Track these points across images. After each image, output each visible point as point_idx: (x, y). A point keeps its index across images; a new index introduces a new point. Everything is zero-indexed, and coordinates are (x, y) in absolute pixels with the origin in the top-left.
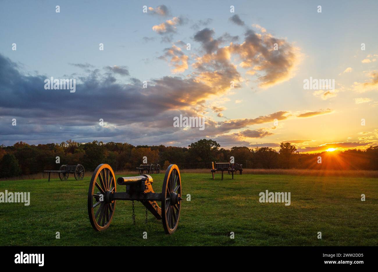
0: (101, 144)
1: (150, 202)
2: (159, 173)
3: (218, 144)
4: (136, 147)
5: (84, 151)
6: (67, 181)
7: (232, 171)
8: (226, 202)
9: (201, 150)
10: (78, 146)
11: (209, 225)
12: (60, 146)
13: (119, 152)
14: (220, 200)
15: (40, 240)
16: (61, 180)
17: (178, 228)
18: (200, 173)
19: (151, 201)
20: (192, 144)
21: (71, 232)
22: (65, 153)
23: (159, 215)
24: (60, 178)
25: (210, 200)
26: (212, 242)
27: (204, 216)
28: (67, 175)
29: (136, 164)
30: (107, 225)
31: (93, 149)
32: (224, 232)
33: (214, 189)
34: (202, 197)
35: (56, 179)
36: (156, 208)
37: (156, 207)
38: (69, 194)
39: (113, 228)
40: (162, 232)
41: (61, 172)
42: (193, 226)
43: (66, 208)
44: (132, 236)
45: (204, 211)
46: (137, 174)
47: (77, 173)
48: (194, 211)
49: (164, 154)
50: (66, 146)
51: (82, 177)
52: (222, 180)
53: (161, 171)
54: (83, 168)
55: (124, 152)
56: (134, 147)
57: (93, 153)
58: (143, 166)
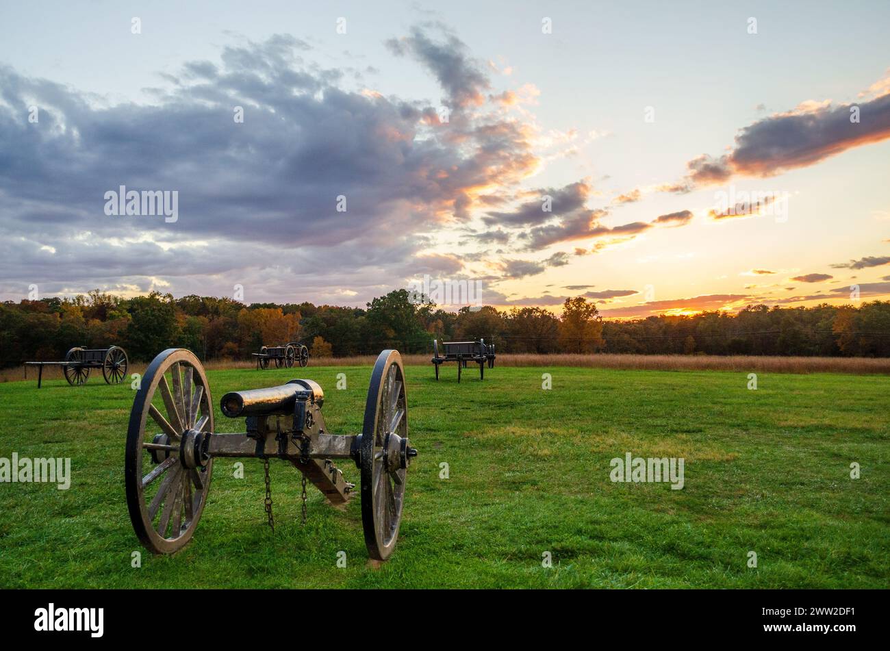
0: (168, 300)
1: (316, 460)
2: (305, 364)
4: (248, 306)
5: (129, 316)
6: (86, 385)
7: (480, 362)
8: (498, 444)
9: (395, 314)
10: (115, 305)
12: (74, 303)
13: (211, 318)
14: (480, 437)
16: (71, 384)
19: (320, 459)
20: (375, 300)
22: (83, 320)
23: (338, 491)
24: (67, 378)
25: (454, 436)
28: (84, 371)
29: (250, 343)
30: (186, 532)
31: (150, 312)
33: (450, 406)
34: (430, 430)
35: (57, 382)
36: (332, 474)
37: (332, 470)
38: (85, 423)
41: (70, 365)
42: (442, 528)
46: (252, 367)
47: (110, 368)
48: (425, 472)
49: (313, 323)
50: (86, 304)
51: (122, 376)
52: (459, 382)
53: (310, 361)
54: (124, 356)
55: (221, 319)
56: (245, 306)
57: (150, 319)
58: (268, 351)
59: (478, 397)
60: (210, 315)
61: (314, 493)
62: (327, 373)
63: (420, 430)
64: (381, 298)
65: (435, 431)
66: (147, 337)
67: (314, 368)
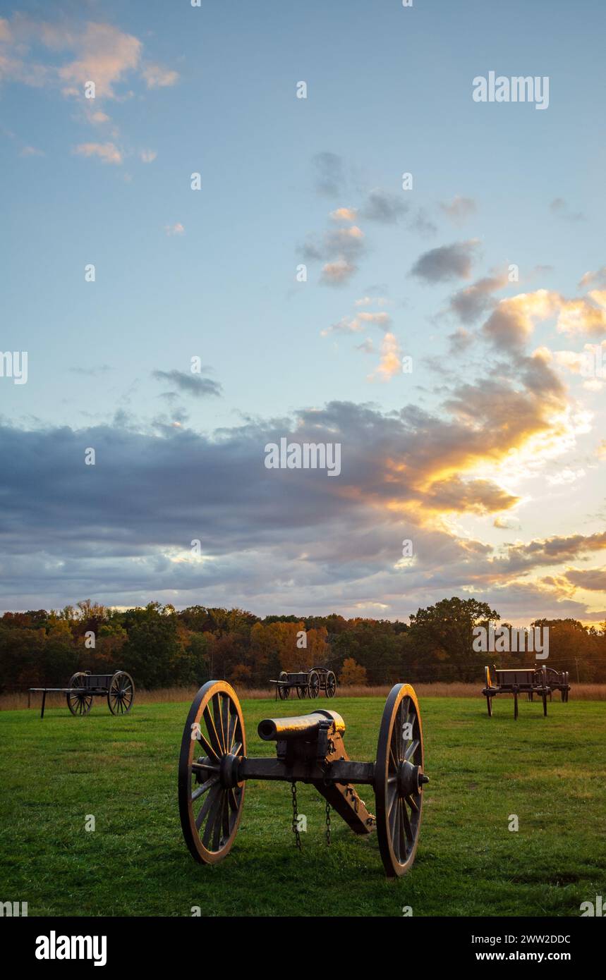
0: (169, 612)
1: (339, 786)
2: (331, 694)
3: (494, 612)
4: (262, 619)
5: (124, 632)
6: (89, 715)
7: (543, 694)
8: (539, 786)
9: (446, 630)
10: (107, 618)
11: (502, 852)
12: (61, 617)
13: (219, 634)
14: (521, 779)
15: (59, 885)
16: (74, 714)
17: (418, 859)
18: (446, 695)
19: (341, 784)
20: (420, 611)
21: (134, 864)
22: (72, 637)
23: (361, 822)
24: (70, 707)
25: (493, 777)
26: (517, 902)
27: (482, 825)
28: (88, 699)
29: (265, 667)
30: (223, 848)
31: (148, 627)
32: (546, 873)
33: (497, 747)
34: (467, 771)
35: (59, 712)
36: (353, 803)
37: (353, 798)
38: (104, 755)
39: (241, 856)
40: (376, 872)
41: (73, 692)
42: (458, 856)
43: (106, 796)
44: (297, 880)
45: (482, 811)
46: (270, 697)
47: (115, 696)
48: (452, 811)
49: (342, 641)
50: (75, 618)
51: (127, 706)
52: (515, 718)
53: (338, 690)
54: (130, 683)
55: (232, 635)
56: (259, 620)
57: (148, 635)
58: (288, 677)
59: (534, 736)
60: (218, 630)
61: (339, 823)
62: (358, 705)
63: (456, 770)
64: (428, 609)
65: (472, 772)
66: (145, 658)
67: (344, 699)
